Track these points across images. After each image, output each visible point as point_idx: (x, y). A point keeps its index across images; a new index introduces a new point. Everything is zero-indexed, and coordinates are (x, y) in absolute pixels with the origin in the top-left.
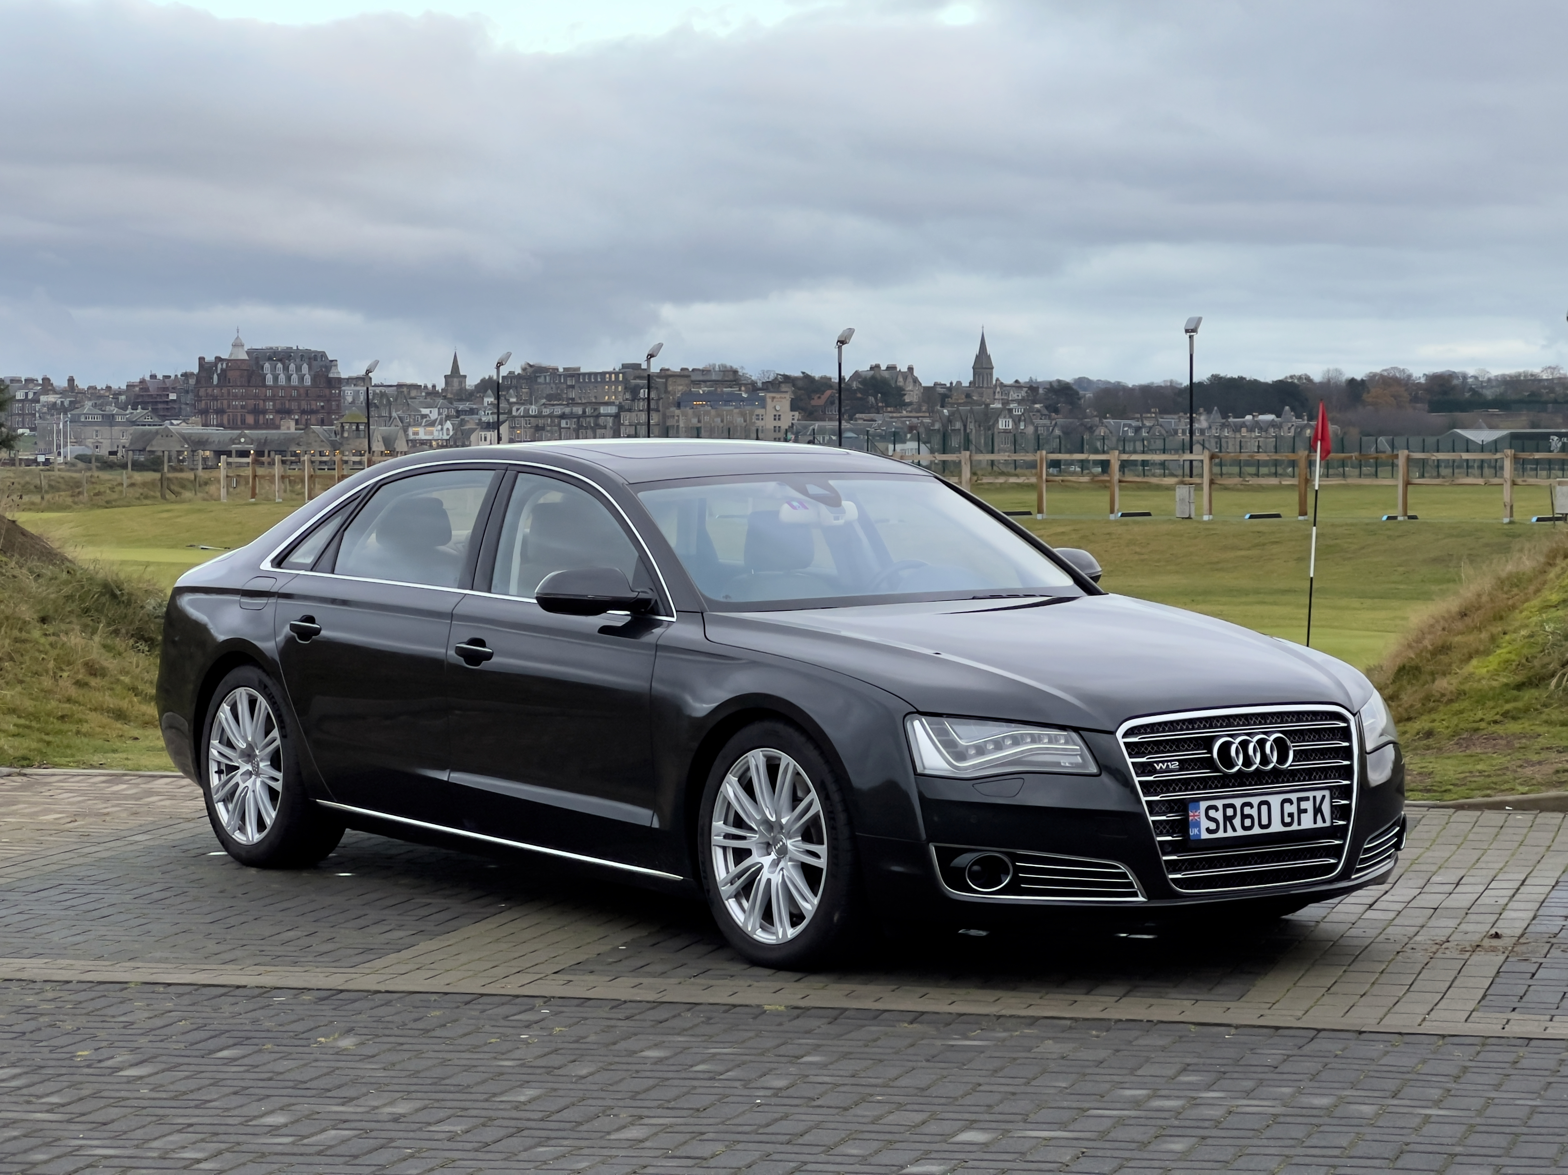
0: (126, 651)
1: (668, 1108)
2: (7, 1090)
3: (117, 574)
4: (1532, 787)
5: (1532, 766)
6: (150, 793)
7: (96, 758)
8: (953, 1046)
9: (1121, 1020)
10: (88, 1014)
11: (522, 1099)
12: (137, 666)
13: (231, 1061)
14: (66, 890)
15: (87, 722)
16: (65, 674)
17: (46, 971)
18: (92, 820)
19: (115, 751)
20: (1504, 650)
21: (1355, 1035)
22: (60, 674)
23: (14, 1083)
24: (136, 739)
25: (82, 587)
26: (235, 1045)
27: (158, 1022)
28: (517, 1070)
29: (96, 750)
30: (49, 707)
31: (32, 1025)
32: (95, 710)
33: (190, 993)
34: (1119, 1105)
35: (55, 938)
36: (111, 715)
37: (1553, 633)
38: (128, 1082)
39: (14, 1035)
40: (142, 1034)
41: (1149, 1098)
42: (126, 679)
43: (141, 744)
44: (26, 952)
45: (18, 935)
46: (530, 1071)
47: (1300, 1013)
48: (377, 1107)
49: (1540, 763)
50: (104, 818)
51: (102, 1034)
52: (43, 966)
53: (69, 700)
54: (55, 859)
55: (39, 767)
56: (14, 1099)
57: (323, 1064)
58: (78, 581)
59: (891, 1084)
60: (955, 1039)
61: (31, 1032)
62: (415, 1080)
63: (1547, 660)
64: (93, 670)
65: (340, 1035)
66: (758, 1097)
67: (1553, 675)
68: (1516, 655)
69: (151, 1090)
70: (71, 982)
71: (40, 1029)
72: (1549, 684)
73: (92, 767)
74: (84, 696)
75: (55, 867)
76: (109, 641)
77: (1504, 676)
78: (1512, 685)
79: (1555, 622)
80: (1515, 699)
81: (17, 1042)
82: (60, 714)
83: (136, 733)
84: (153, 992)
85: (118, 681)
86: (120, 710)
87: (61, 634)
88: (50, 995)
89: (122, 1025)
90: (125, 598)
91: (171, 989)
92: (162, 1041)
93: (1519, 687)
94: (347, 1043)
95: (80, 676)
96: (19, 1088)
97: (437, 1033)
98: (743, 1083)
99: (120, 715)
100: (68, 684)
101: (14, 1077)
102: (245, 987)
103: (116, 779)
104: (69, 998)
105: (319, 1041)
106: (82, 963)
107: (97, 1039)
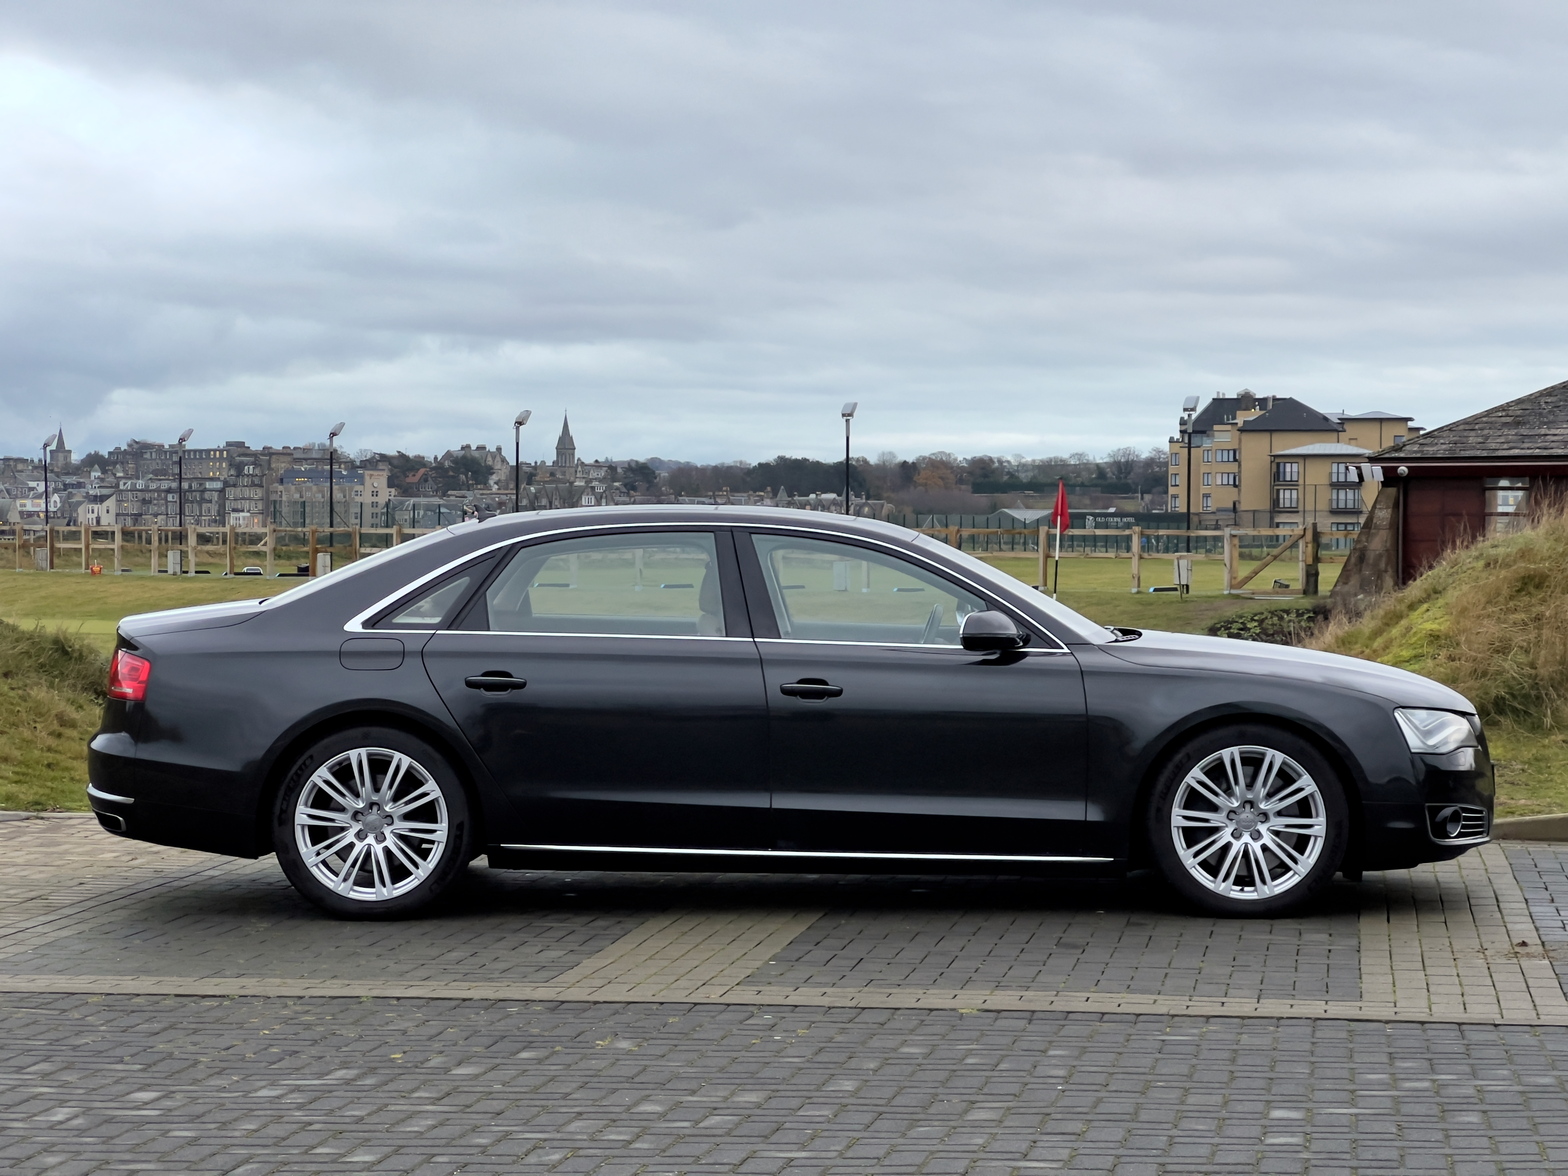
0: (87, 703)
1: (986, 1094)
2: (366, 1087)
3: (65, 634)
8: (1164, 1041)
10: (352, 1024)
11: (848, 1088)
13: (541, 1061)
16: (39, 726)
17: (268, 988)
21: (1492, 1028)
22: (33, 725)
23: (369, 1081)
25: (35, 644)
26: (525, 1048)
27: (429, 1030)
28: (809, 1065)
30: (35, 756)
31: (313, 1034)
33: (425, 1005)
34: (1377, 1087)
38: (471, 1080)
40: (429, 1040)
41: (1395, 1080)
46: (822, 1066)
47: (1427, 1010)
48: (727, 1097)
53: (49, 749)
55: (53, 811)
57: (626, 1063)
58: (30, 638)
59: (1156, 1072)
60: (1158, 1035)
61: (321, 1040)
62: (729, 1075)
64: (64, 721)
65: (613, 1039)
66: (1056, 1084)
69: (504, 1085)
70: (303, 997)
71: (326, 1037)
76: (69, 695)
81: (318, 1048)
82: (46, 762)
84: (390, 1005)
85: (87, 731)
87: (26, 688)
88: (299, 1008)
90: (76, 655)
92: (454, 1045)
94: (625, 1045)
95: (52, 728)
97: (696, 1036)
98: (1025, 1073)
100: (44, 735)
101: (360, 1077)
104: (320, 1010)
105: (599, 1044)
106: (292, 980)
107: (391, 1044)
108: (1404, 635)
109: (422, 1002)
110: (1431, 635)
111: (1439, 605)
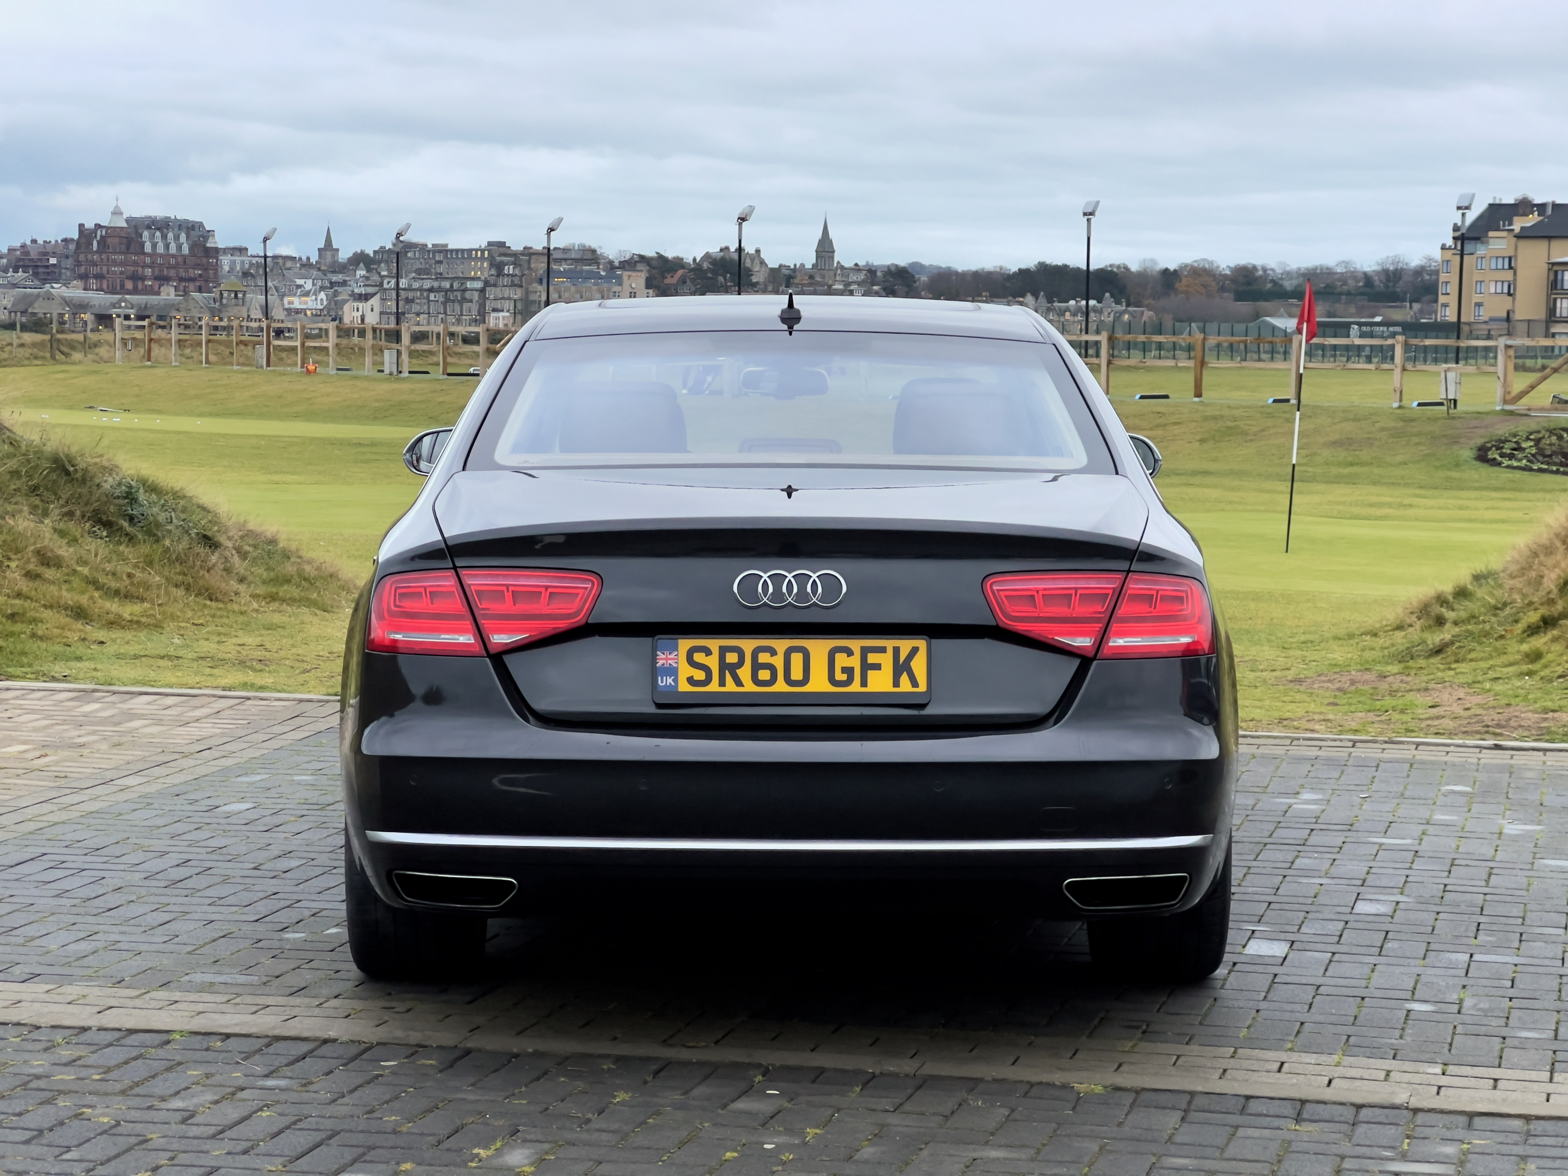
0: (82, 536)
3: (69, 448)
6: (132, 716)
7: (57, 668)
10: (123, 1092)
12: (96, 555)
14: (52, 864)
15: (42, 621)
16: (13, 565)
17: (52, 1007)
18: (66, 753)
19: (79, 659)
22: (6, 564)
24: (102, 643)
25: (28, 461)
26: (354, 1160)
27: (231, 1112)
29: (56, 658)
31: (48, 1115)
32: (51, 607)
33: (256, 1053)
35: (52, 944)
36: (69, 613)
39: (26, 1136)
40: (213, 1136)
42: (85, 571)
43: (110, 649)
44: (17, 970)
50: (80, 751)
51: (157, 1140)
52: (46, 997)
54: (30, 812)
58: (24, 455)
60: (1389, 1159)
61: (51, 1130)
64: (46, 559)
65: (504, 1144)
70: (90, 1028)
71: (62, 1124)
73: (54, 679)
74: (36, 589)
75: (32, 826)
76: (62, 525)
82: (9, 611)
83: (101, 635)
84: (207, 1049)
85: (75, 571)
86: (80, 607)
87: (7, 517)
88: (66, 1054)
89: (179, 1116)
90: (79, 475)
91: (232, 1043)
92: (245, 1152)
94: (519, 1158)
95: (31, 567)
99: (80, 613)
100: (17, 575)
102: (332, 1040)
103: (85, 695)
104: (93, 1059)
105: (478, 1155)
106: (97, 991)
107: (149, 1145)
109: (255, 1045)
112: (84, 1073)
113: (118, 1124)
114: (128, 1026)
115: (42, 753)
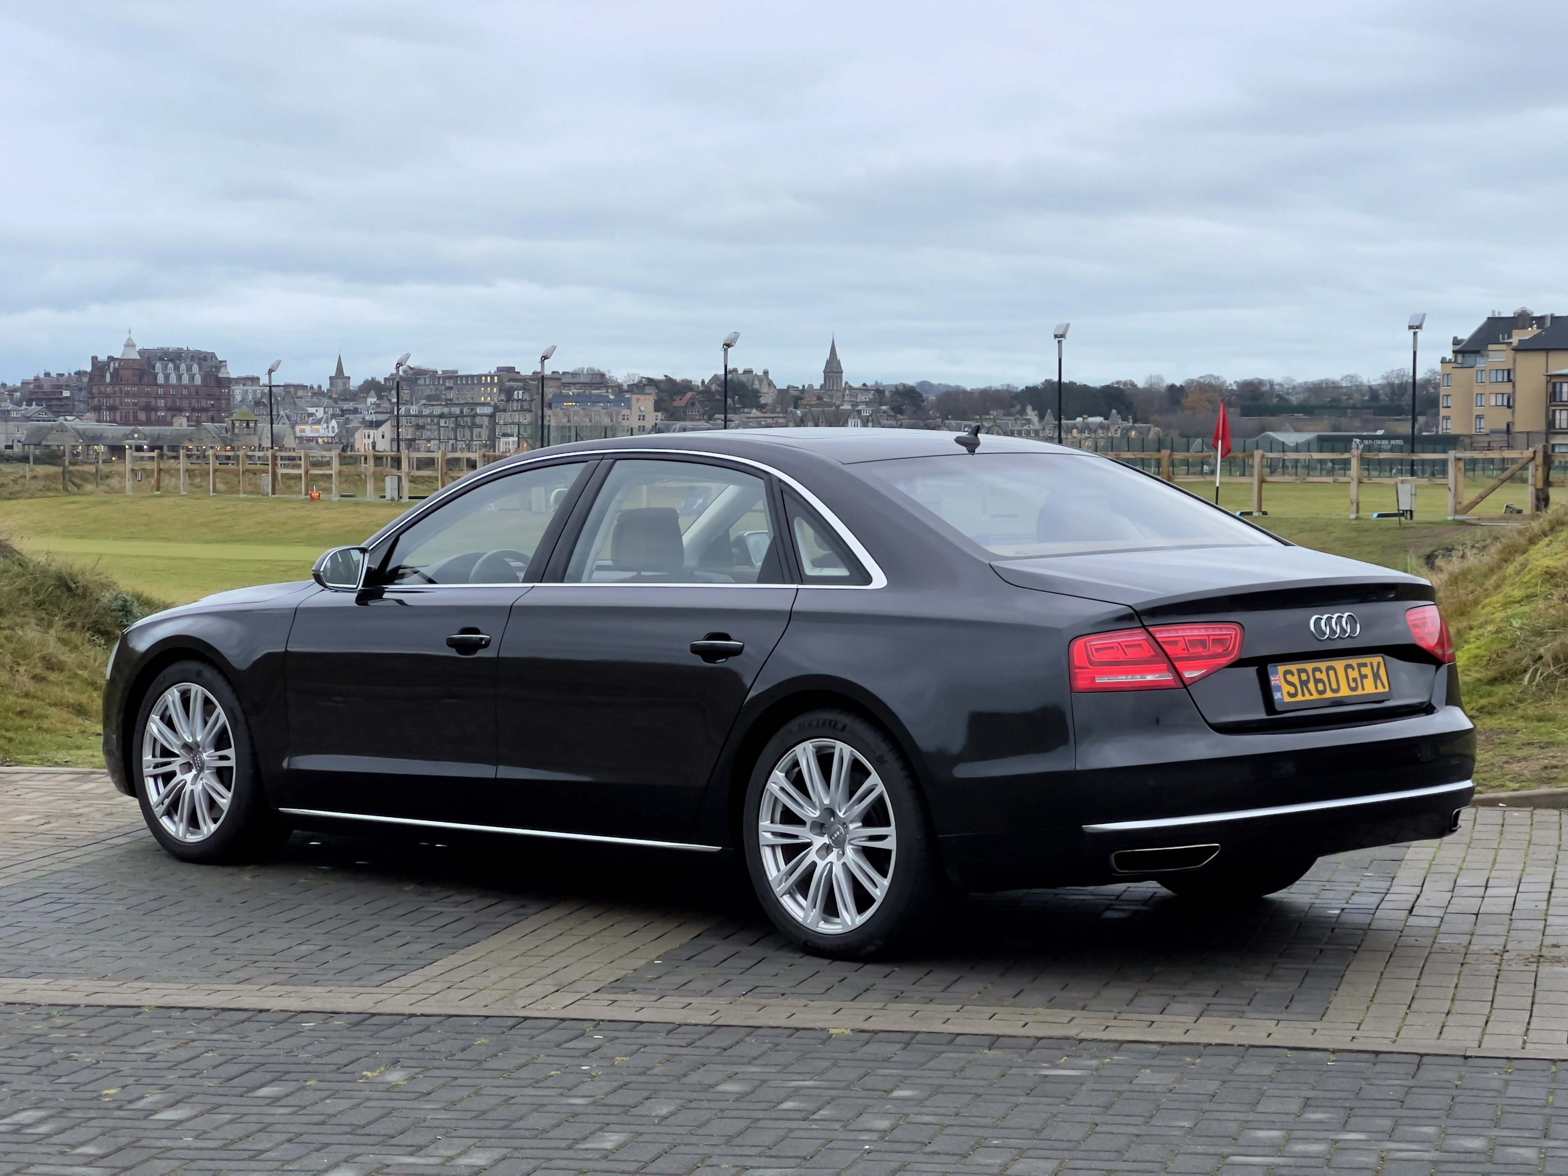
0: (83, 644)
1: (771, 1157)
2: (35, 1137)
3: (71, 566)
4: (1524, 784)
5: (1519, 761)
7: (60, 755)
8: (1046, 1076)
9: (1210, 1045)
10: (103, 1044)
11: (608, 1145)
12: (95, 660)
13: (274, 1101)
14: (52, 900)
15: (47, 717)
16: (22, 669)
17: (50, 993)
18: (65, 821)
19: (79, 748)
20: (1473, 646)
21: (1462, 1060)
22: (16, 668)
23: (43, 1129)
25: (36, 579)
26: (273, 1081)
27: (184, 1054)
28: (590, 1109)
29: (59, 747)
30: (7, 702)
31: (46, 1057)
32: (55, 705)
33: (210, 1018)
34: (1259, 1151)
35: (52, 953)
36: (71, 710)
37: (1521, 629)
38: (167, 1128)
39: (29, 1069)
40: (169, 1068)
41: (1288, 1140)
42: (85, 674)
44: (23, 970)
45: (11, 951)
46: (605, 1110)
47: (1393, 1035)
48: (451, 1158)
49: (1525, 759)
50: (78, 819)
51: (126, 1068)
52: (46, 987)
53: (27, 695)
54: (34, 864)
55: (2, 765)
56: (45, 1150)
57: (376, 1103)
58: (32, 574)
59: (1002, 1124)
60: (1045, 1068)
61: (47, 1066)
62: (483, 1124)
63: (1518, 655)
64: (51, 664)
65: (387, 1069)
66: (866, 1142)
67: (1525, 671)
68: (1485, 650)
69: (196, 1138)
70: (79, 1005)
71: (56, 1063)
72: (1523, 680)
73: (57, 764)
74: (42, 690)
75: (36, 874)
76: (64, 635)
77: (1476, 672)
78: (1485, 681)
79: (1521, 618)
80: (1490, 694)
81: (33, 1078)
82: (19, 709)
84: (170, 1017)
85: (76, 674)
86: (80, 705)
87: (17, 628)
88: (59, 1022)
89: (144, 1057)
90: (80, 591)
91: (189, 1013)
92: (193, 1076)
93: (1493, 681)
94: (396, 1076)
95: (38, 671)
96: (48, 1136)
97: (491, 1064)
98: (841, 1124)
99: (80, 710)
100: (25, 679)
101: (41, 1121)
102: (268, 1010)
104: (80, 1024)
105: (365, 1076)
106: (86, 983)
107: (121, 1074)
108: (1518, 573)
109: (207, 1014)
110: (1546, 573)
111: (1561, 538)
112: (74, 1033)
113: (98, 1062)
114: (109, 1003)
115: (46, 821)
